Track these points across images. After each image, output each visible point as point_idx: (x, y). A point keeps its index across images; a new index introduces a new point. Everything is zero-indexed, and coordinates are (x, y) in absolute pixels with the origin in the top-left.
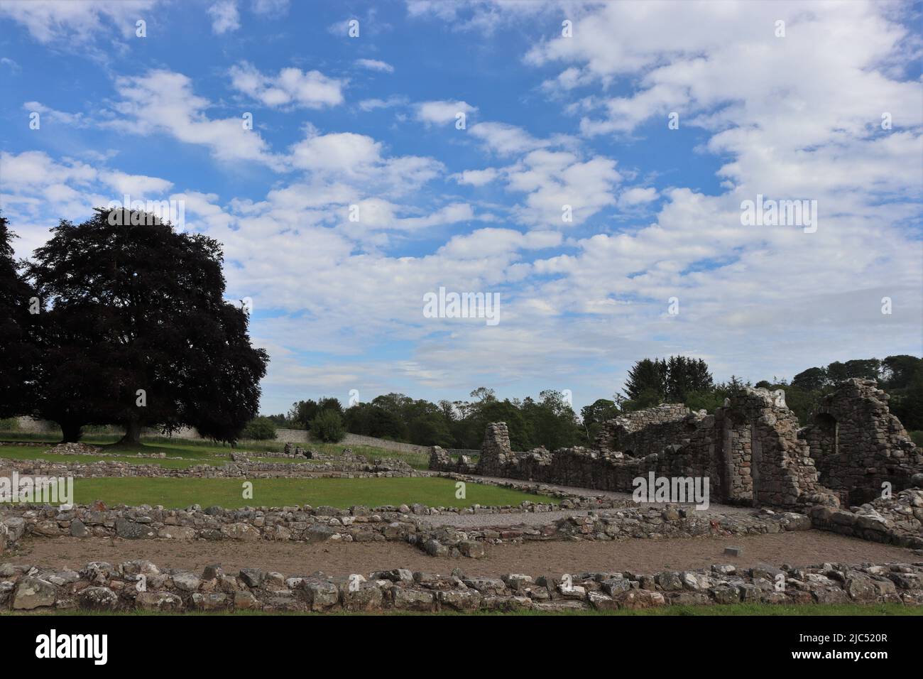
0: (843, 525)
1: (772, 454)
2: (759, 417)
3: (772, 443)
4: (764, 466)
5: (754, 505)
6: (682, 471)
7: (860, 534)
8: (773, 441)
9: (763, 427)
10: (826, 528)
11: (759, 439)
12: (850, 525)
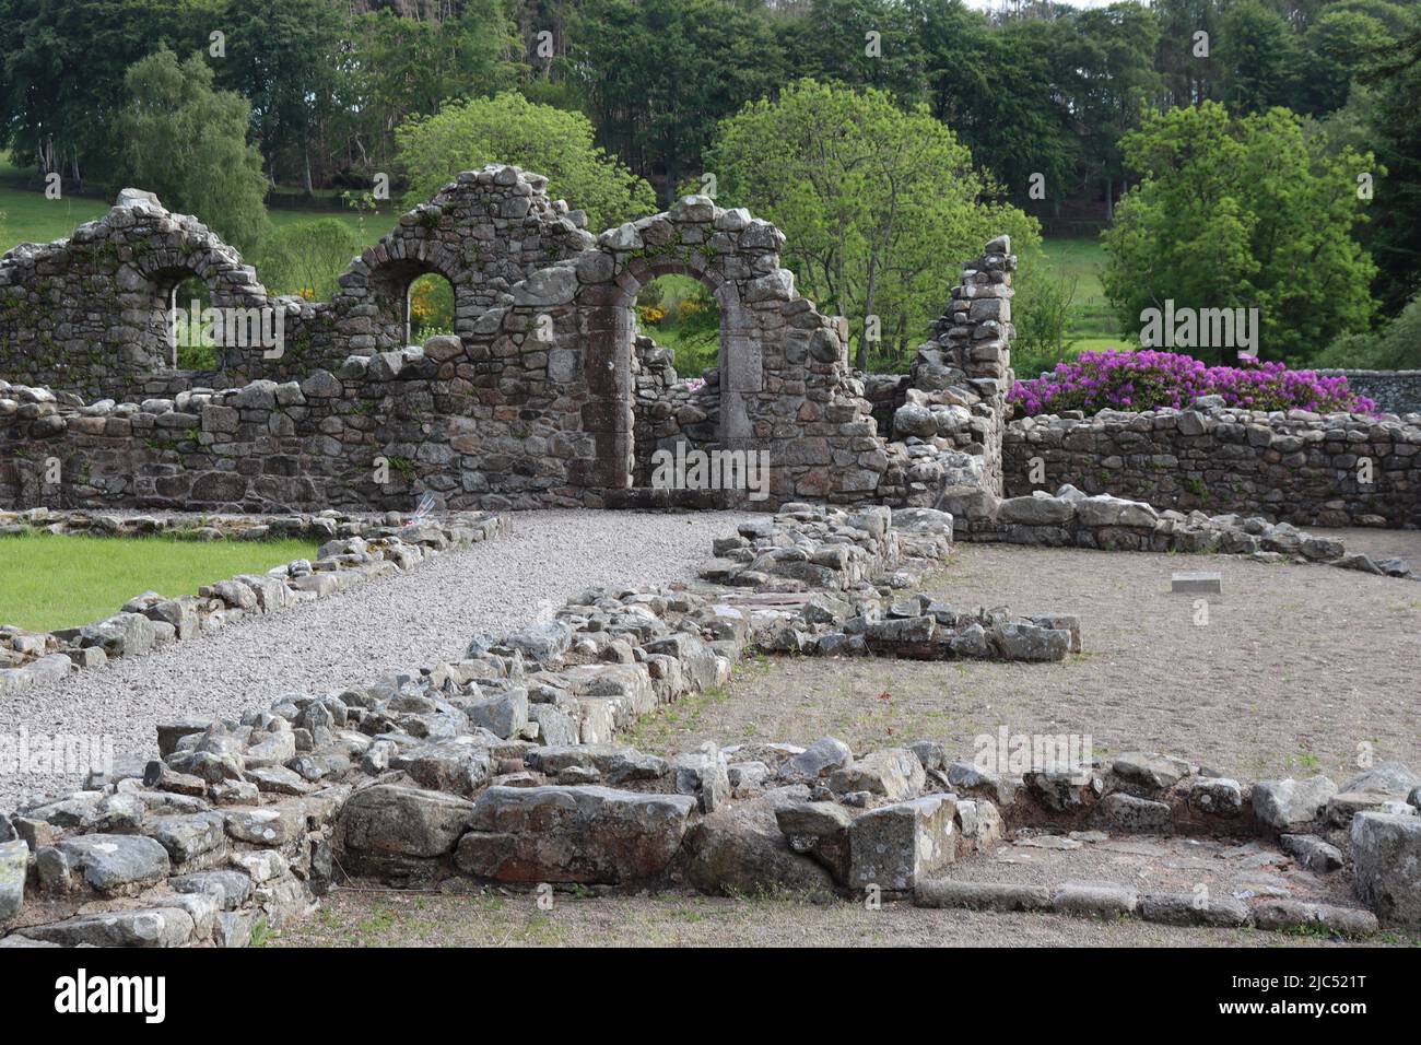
0: (1043, 524)
1: (798, 370)
2: (753, 277)
3: (799, 342)
4: (764, 402)
5: (731, 503)
6: (427, 428)
7: (1088, 538)
8: (804, 337)
9: (770, 304)
10: (990, 537)
11: (755, 333)
12: (1057, 523)
